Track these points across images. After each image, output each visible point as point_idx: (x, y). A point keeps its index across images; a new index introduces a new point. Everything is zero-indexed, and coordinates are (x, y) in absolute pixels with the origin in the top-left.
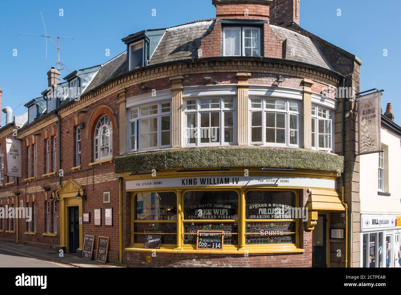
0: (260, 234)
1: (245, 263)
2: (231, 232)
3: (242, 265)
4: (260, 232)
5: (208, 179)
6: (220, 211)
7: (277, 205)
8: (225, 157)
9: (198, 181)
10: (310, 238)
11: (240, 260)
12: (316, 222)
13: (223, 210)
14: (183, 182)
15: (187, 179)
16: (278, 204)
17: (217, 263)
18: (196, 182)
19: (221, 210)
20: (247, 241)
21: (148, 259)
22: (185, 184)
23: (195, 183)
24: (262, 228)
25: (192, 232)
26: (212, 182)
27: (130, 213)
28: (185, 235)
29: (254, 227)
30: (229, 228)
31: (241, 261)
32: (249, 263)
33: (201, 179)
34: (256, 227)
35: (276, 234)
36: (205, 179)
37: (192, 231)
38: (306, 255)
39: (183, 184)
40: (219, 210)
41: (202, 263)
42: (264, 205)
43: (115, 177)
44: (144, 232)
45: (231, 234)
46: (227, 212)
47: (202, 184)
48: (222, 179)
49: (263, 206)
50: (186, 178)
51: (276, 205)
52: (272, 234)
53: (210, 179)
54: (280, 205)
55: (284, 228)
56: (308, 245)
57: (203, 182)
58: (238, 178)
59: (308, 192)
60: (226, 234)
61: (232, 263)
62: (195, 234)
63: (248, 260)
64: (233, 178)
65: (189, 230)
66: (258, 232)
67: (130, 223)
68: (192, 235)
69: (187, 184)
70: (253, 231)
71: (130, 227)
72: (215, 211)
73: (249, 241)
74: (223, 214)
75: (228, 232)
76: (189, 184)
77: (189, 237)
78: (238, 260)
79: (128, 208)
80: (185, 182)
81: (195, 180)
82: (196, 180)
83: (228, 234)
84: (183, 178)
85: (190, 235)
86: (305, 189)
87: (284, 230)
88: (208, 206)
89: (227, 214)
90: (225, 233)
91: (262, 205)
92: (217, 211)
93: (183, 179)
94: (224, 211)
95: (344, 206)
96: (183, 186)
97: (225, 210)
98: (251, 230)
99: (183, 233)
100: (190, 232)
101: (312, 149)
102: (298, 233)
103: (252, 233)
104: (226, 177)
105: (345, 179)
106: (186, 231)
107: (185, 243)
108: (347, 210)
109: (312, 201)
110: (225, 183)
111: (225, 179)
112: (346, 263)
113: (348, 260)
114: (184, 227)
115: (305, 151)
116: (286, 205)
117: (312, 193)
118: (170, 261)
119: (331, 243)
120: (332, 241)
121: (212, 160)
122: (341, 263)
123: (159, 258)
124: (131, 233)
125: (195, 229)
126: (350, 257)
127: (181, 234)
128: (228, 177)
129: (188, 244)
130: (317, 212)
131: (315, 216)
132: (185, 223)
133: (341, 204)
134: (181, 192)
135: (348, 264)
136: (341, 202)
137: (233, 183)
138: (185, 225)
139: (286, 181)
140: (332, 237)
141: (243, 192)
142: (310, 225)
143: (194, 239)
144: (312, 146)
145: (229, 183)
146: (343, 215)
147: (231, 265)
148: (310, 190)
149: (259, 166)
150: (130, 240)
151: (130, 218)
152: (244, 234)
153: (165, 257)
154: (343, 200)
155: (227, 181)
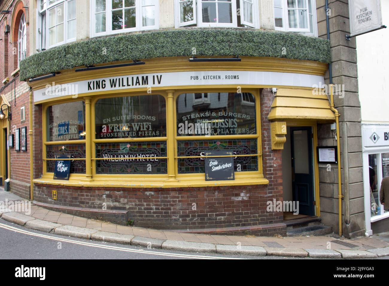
0: (200, 158)
1: (174, 201)
2: (157, 156)
3: (170, 204)
4: (200, 155)
5: (119, 79)
6: (140, 125)
8: (137, 45)
9: (108, 83)
10: (278, 163)
11: (167, 197)
12: (285, 138)
13: (145, 124)
14: (89, 86)
15: (94, 82)
16: (227, 113)
17: (135, 201)
18: (105, 84)
19: (142, 124)
20: (181, 168)
22: (91, 89)
23: (104, 86)
24: (202, 149)
25: (105, 156)
26: (125, 83)
27: (41, 132)
28: (98, 161)
29: (191, 148)
30: (154, 149)
31: (169, 199)
32: (179, 201)
33: (110, 80)
34: (193, 147)
36: (116, 79)
38: (272, 189)
39: (89, 89)
40: (139, 123)
41: (114, 201)
42: (205, 114)
43: (27, 87)
44: (54, 158)
45: (157, 159)
46: (150, 126)
47: (112, 86)
48: (138, 78)
49: (204, 116)
50: (92, 81)
51: (223, 114)
53: (123, 79)
55: (237, 148)
56: (276, 174)
57: (113, 84)
58: (161, 76)
59: (272, 92)
60: (149, 158)
61: (156, 201)
62: (108, 159)
63: (178, 197)
64: (154, 76)
65: (101, 154)
66: (196, 155)
67: (41, 146)
68: (106, 160)
69: (94, 89)
70: (189, 153)
71: (41, 151)
72: (135, 125)
73: (183, 168)
74: (145, 129)
75: (152, 156)
76: (97, 88)
77: (102, 163)
78: (164, 197)
79: (37, 126)
80: (92, 86)
81: (103, 82)
82: (105, 81)
83: (152, 159)
84: (90, 81)
85: (103, 160)
86: (267, 89)
87: (237, 152)
89: (150, 129)
90: (149, 157)
91: (202, 115)
92: (136, 125)
94: (146, 124)
95: (334, 112)
96: (90, 91)
97: (148, 123)
98: (186, 152)
99: (94, 158)
100: (103, 156)
101: (275, 29)
102: (260, 156)
103: (187, 156)
104: (143, 75)
105: (333, 73)
106: (98, 155)
107: (98, 172)
108: (337, 118)
109: (277, 105)
110: (143, 84)
111: (143, 77)
112: (340, 200)
113: (342, 195)
114: (96, 149)
115: (263, 31)
116: (239, 114)
117: (278, 94)
118: (76, 198)
119: (320, 169)
120: (321, 166)
121: (120, 52)
122: (333, 199)
123: (65, 194)
124: (43, 159)
125: (110, 151)
126: (345, 191)
127: (92, 159)
128: (147, 75)
129: (102, 173)
130: (285, 123)
131: (283, 129)
132: (97, 144)
133: (330, 111)
134: (91, 101)
135: (343, 201)
136: (329, 108)
137: (154, 83)
138: (97, 147)
139: (235, 77)
140: (320, 160)
141: (170, 95)
142: (275, 142)
143: (108, 167)
144: (277, 25)
145: (147, 84)
146: (333, 127)
147: (154, 204)
148: (274, 90)
149: (187, 55)
150: (42, 169)
151: (41, 139)
152: (175, 159)
153: (71, 193)
154: (332, 105)
155: (145, 81)
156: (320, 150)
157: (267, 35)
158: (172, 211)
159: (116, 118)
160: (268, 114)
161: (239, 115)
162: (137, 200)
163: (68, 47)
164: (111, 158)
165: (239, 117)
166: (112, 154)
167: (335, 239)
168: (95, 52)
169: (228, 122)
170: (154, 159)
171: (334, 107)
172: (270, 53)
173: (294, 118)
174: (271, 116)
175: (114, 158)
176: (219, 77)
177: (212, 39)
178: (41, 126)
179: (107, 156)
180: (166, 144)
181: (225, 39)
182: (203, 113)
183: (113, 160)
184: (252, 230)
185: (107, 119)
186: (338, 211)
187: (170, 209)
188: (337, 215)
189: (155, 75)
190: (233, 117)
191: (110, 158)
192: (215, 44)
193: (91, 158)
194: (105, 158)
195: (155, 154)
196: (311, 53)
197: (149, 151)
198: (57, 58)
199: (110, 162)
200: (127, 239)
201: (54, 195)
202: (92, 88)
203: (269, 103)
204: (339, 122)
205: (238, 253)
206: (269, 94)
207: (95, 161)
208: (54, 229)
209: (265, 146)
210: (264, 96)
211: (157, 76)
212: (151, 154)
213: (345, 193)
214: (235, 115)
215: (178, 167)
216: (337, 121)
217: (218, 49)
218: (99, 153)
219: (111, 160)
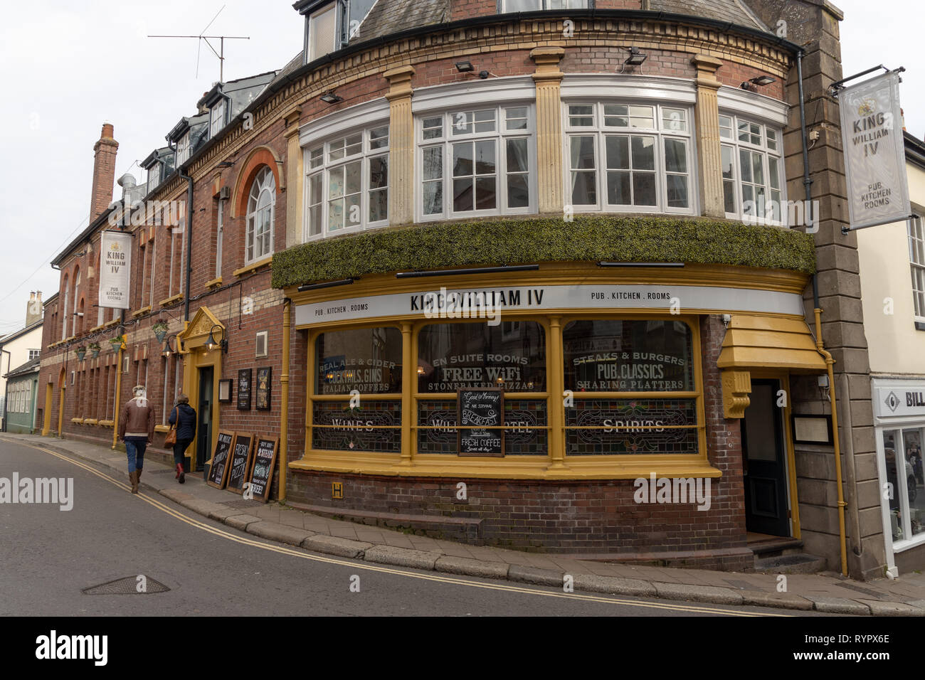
0: (603, 430)
1: (564, 504)
2: (530, 424)
3: (557, 509)
4: (603, 425)
6: (501, 370)
7: (644, 356)
10: (735, 441)
11: (552, 497)
12: (748, 399)
13: (509, 369)
14: (413, 303)
16: (647, 354)
19: (503, 369)
20: (571, 446)
21: (335, 490)
22: (417, 309)
24: (606, 415)
25: (436, 422)
27: (305, 378)
28: (422, 431)
29: (588, 412)
30: (525, 412)
31: (555, 500)
32: (574, 504)
34: (592, 411)
35: (645, 430)
37: (438, 421)
38: (727, 486)
39: (412, 309)
40: (499, 369)
42: (610, 356)
43: (277, 297)
44: (332, 424)
45: (529, 430)
46: (518, 373)
48: (502, 293)
49: (609, 359)
50: (419, 295)
51: (640, 356)
52: (635, 430)
54: (651, 354)
55: (664, 414)
56: (732, 460)
58: (542, 291)
59: (722, 321)
60: (516, 427)
61: (532, 503)
62: (442, 427)
63: (571, 497)
64: (530, 291)
65: (429, 419)
66: (597, 424)
67: (305, 401)
68: (438, 429)
70: (584, 421)
71: (304, 411)
72: (491, 371)
73: (575, 447)
74: (509, 379)
75: (521, 425)
77: (429, 435)
78: (547, 496)
79: (299, 367)
80: (418, 303)
83: (521, 430)
84: (414, 295)
85: (433, 430)
86: (715, 316)
87: (664, 420)
88: (473, 360)
89: (519, 379)
90: (516, 425)
91: (606, 357)
92: (494, 372)
93: (412, 297)
94: (511, 370)
95: (824, 357)
96: (415, 312)
97: (514, 368)
98: (579, 418)
99: (415, 426)
100: (432, 423)
101: (727, 217)
102: (702, 429)
103: (581, 425)
104: (511, 289)
105: (819, 290)
106: (422, 422)
107: (421, 450)
108: (831, 367)
109: (734, 344)
110: (511, 304)
111: (511, 293)
112: (842, 510)
113: (844, 500)
114: (419, 411)
115: (708, 221)
116: (666, 356)
117: (733, 325)
118: (382, 497)
119: (798, 454)
120: (799, 448)
121: (477, 249)
122: (826, 508)
123: (359, 488)
124: (307, 424)
125: (444, 415)
126: (849, 494)
127: (412, 427)
128: (518, 289)
129: (429, 453)
130: (749, 373)
131: (743, 383)
132: (421, 402)
133: (816, 353)
134: (412, 328)
135: (847, 511)
136: (815, 349)
137: (530, 303)
138: (420, 406)
139: (663, 296)
140: (798, 439)
141: (555, 324)
142: (731, 406)
143: (440, 441)
144: (727, 210)
145: (519, 304)
146: (823, 381)
147: (529, 508)
148: (727, 317)
149: (591, 259)
150: (303, 443)
151: (305, 390)
152: (562, 429)
153: (373, 486)
154: (820, 343)
155: (515, 298)
156: (797, 421)
157: (719, 227)
158: (561, 520)
159: (457, 358)
160: (716, 358)
161: (666, 359)
162: (498, 500)
163: (380, 237)
164: (446, 427)
165: (666, 361)
166: (448, 420)
167: (839, 581)
168: (432, 249)
169: (648, 369)
170: (525, 430)
171: (823, 347)
172: (723, 256)
173: (763, 367)
174: (722, 361)
175: (452, 427)
176: (638, 296)
177: (632, 233)
178: (304, 367)
179: (440, 422)
180: (546, 404)
181: (653, 232)
182: (608, 354)
183: (450, 429)
184: (697, 557)
185: (441, 360)
186: (839, 530)
187: (557, 517)
188: (838, 537)
189: (533, 289)
190: (657, 362)
191: (444, 427)
192: (636, 242)
193: (411, 425)
194: (435, 427)
195: (527, 420)
196: (784, 257)
197: (515, 416)
198: (358, 254)
199: (444, 433)
200: (501, 570)
201: (338, 490)
202: (419, 306)
203: (716, 339)
204: (834, 373)
205: (695, 598)
206: (719, 325)
207: (416, 431)
208: (362, 551)
209: (713, 412)
210: (709, 328)
211: (536, 291)
212: (520, 420)
213: (850, 497)
214: (659, 357)
215: (567, 445)
216: (831, 372)
217: (641, 250)
218: (423, 418)
219: (446, 429)
